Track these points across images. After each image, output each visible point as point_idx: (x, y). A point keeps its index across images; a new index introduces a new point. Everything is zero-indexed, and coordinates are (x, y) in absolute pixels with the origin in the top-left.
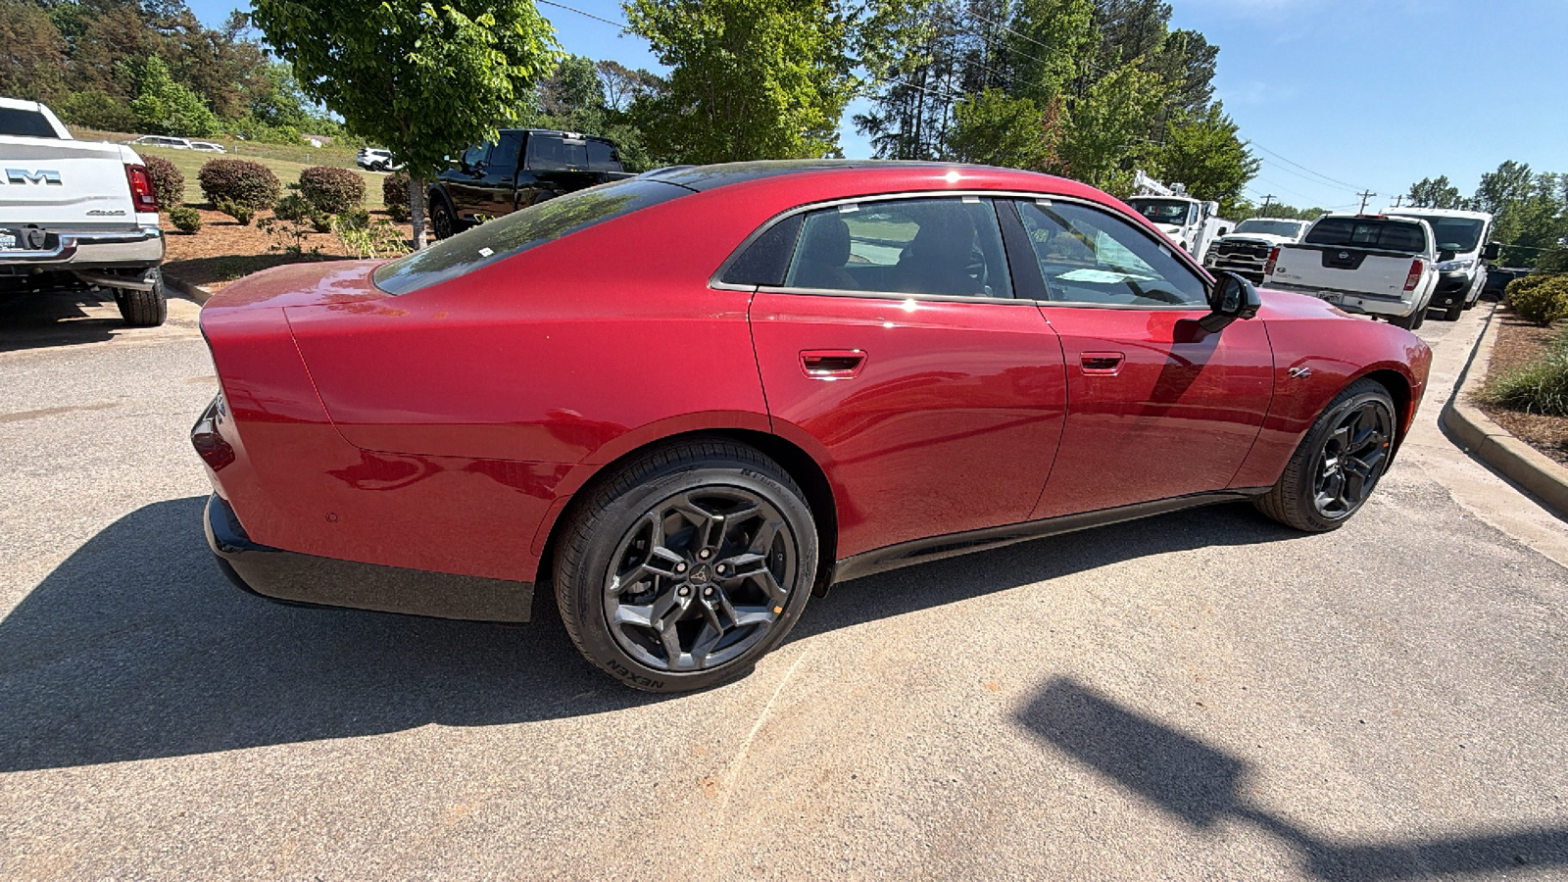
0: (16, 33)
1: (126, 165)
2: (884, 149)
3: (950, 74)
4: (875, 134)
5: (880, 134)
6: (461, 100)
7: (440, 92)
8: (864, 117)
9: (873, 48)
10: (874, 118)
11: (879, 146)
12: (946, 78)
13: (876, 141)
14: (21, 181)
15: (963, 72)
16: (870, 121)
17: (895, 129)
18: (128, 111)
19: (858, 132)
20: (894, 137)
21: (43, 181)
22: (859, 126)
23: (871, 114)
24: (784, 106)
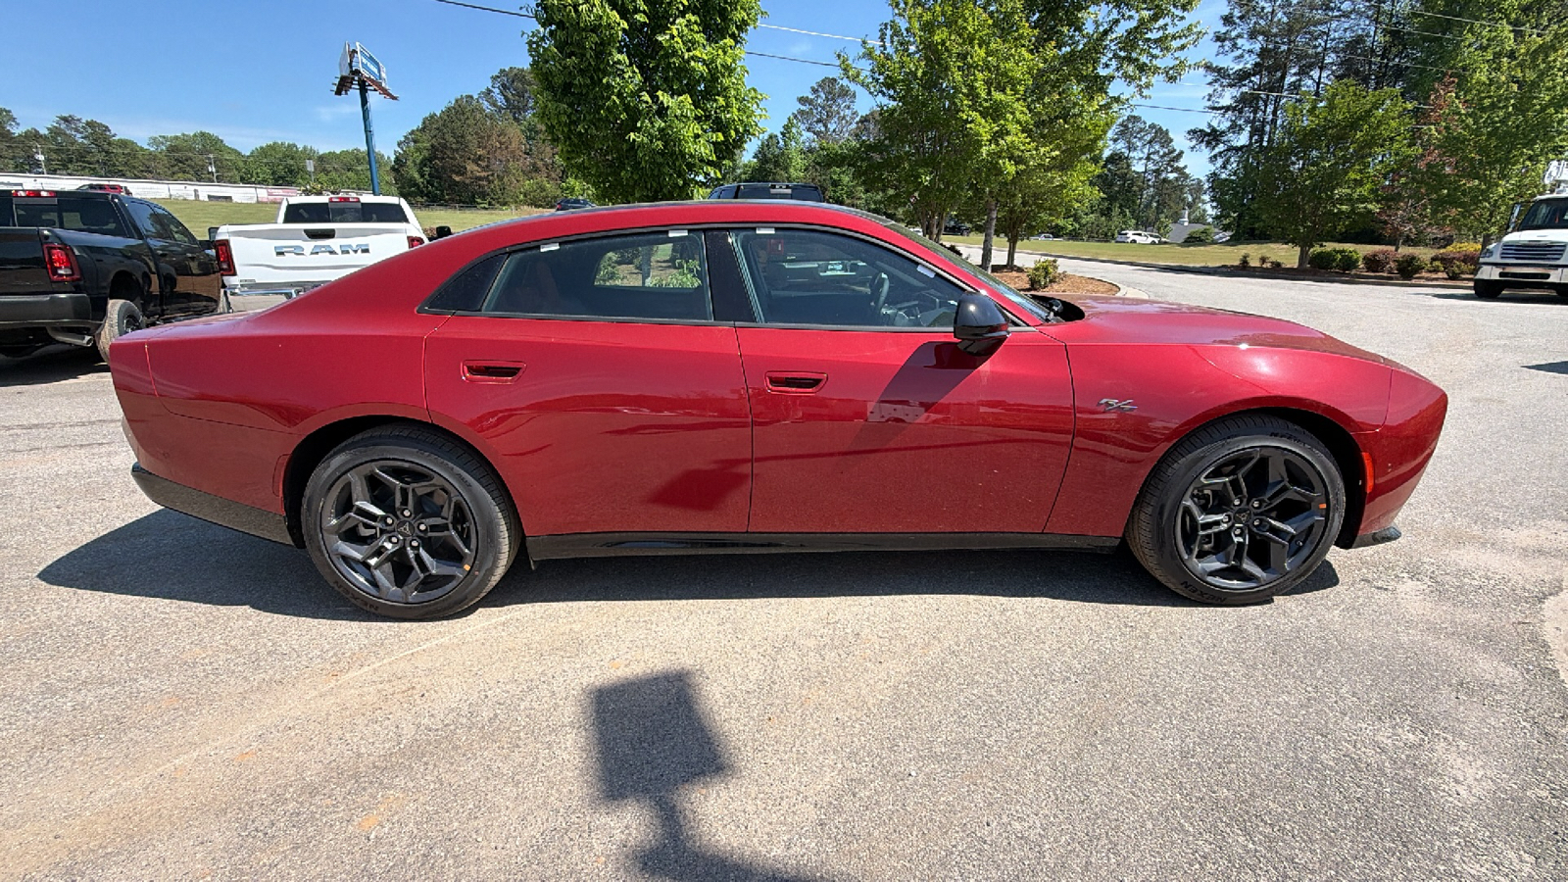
0: (500, 143)
1: (408, 237)
2: (1227, 161)
3: (1321, 69)
4: (1213, 149)
5: (1221, 147)
6: (669, 166)
7: (654, 162)
8: (1201, 131)
9: (1130, 60)
10: (1214, 130)
11: (1220, 162)
12: (1315, 74)
13: (1215, 156)
14: (348, 252)
15: (1342, 63)
16: (1208, 135)
17: (1242, 139)
18: (559, 192)
19: (1193, 148)
20: (1237, 149)
21: (359, 251)
22: (1194, 142)
23: (1210, 125)
24: (986, 137)
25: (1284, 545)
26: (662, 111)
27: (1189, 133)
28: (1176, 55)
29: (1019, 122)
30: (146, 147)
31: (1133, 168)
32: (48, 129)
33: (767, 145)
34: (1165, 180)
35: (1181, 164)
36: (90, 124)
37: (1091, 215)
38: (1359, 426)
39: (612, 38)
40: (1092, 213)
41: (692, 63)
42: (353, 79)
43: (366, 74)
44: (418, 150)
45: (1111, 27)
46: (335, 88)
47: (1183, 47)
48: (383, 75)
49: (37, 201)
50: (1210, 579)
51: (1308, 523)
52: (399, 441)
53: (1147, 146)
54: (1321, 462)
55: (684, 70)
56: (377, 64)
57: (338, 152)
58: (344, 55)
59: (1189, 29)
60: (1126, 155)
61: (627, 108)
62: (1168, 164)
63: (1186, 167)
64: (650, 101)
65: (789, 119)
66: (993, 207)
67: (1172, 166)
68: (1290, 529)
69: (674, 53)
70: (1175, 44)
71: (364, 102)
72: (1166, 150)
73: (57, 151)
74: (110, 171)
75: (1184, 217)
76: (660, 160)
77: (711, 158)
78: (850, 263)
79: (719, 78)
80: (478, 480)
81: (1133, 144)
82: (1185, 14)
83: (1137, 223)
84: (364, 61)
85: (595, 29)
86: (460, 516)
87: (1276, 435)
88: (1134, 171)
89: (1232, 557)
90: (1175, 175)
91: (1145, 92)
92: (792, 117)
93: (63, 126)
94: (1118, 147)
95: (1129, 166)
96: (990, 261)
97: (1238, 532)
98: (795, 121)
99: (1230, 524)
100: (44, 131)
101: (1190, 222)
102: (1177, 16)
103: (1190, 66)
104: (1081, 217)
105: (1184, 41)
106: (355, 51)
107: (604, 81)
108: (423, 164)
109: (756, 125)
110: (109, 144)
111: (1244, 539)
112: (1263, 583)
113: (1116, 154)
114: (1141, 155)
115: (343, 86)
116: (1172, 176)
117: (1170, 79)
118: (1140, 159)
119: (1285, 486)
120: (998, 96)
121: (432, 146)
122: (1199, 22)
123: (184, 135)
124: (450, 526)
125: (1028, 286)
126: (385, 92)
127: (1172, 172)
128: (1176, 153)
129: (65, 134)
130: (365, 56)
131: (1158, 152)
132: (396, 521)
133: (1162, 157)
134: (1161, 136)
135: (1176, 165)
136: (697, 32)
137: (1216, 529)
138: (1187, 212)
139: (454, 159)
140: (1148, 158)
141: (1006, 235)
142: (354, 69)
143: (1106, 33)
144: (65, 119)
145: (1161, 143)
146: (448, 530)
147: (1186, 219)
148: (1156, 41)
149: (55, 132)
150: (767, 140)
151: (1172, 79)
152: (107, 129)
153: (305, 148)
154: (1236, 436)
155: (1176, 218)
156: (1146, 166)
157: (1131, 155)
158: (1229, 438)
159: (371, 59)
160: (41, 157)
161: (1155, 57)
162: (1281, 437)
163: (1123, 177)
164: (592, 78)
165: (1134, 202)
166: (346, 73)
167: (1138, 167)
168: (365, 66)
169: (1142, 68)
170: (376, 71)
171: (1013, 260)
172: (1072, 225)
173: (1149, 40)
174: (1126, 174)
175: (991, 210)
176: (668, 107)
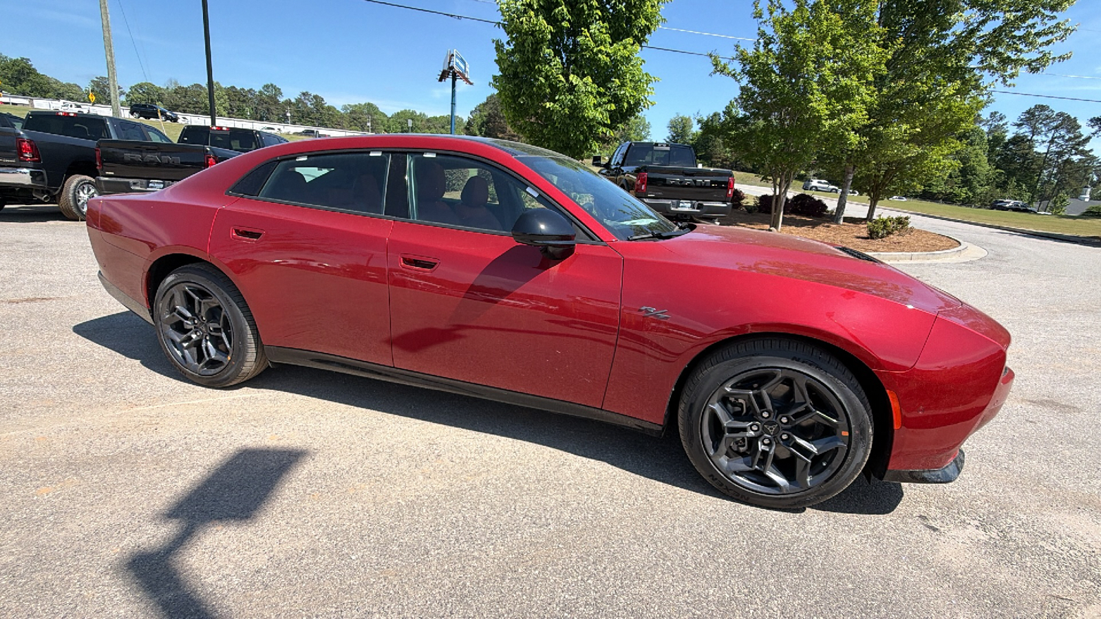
25: (807, 463)
26: (572, 89)
27: (1091, 121)
28: (1041, 49)
29: (864, 102)
30: (340, 110)
31: (1035, 150)
32: (296, 99)
33: (712, 120)
34: (1068, 161)
35: (1087, 147)
36: (316, 97)
37: (986, 187)
38: (880, 364)
39: (543, 40)
40: (988, 185)
41: (600, 55)
42: (450, 72)
43: (457, 69)
44: (481, 116)
45: (978, 26)
46: (439, 77)
47: (1048, 43)
48: (467, 70)
49: (221, 132)
50: (734, 477)
51: (831, 447)
52: (198, 271)
53: (1053, 131)
54: (842, 391)
55: (593, 61)
56: (464, 63)
57: (438, 116)
58: (446, 57)
59: (1057, 26)
60: (1029, 138)
61: (551, 86)
62: (1073, 148)
63: (1091, 150)
64: (564, 81)
65: (731, 102)
66: (851, 171)
67: (1077, 149)
68: (814, 450)
69: (588, 48)
70: (1040, 40)
71: (454, 86)
72: (1072, 136)
73: (297, 111)
74: (320, 124)
75: (1085, 194)
76: (568, 121)
77: (606, 122)
78: (697, 203)
79: (618, 65)
80: (237, 303)
81: (1038, 129)
82: (1055, 13)
83: (1032, 197)
84: (458, 61)
85: (533, 33)
86: (227, 326)
87: (798, 360)
88: (1036, 152)
89: (756, 462)
90: (1079, 157)
91: (1009, 81)
92: (733, 100)
93: (303, 98)
94: (1022, 131)
95: (1031, 147)
96: (843, 213)
97: (766, 441)
98: (735, 104)
99: (758, 432)
100: (293, 101)
101: (1091, 199)
102: (1047, 16)
103: (1054, 58)
104: (976, 187)
105: (1050, 37)
106: (453, 55)
107: (536, 67)
108: (482, 125)
109: (646, 99)
110: (323, 108)
111: (770, 449)
112: (785, 492)
113: (1019, 137)
114: (1044, 138)
115: (443, 76)
116: (1075, 158)
117: (1032, 69)
118: (1043, 142)
119: (807, 407)
120: (844, 81)
121: (489, 114)
122: (1067, 21)
123: (359, 104)
124: (222, 330)
125: (865, 235)
126: (467, 80)
127: (1076, 154)
128: (1083, 138)
129: (303, 102)
130: (459, 58)
131: (1064, 136)
132: (200, 322)
133: (1067, 141)
134: (1070, 123)
135: (1081, 148)
136: (605, 34)
137: (741, 434)
138: (1089, 190)
139: (500, 122)
140: (1052, 142)
141: (869, 195)
142: (450, 65)
143: (972, 32)
144: (304, 94)
145: (1067, 128)
146: (221, 332)
147: (1088, 196)
148: (1020, 38)
149: (299, 101)
150: (712, 117)
151: (1034, 70)
152: (323, 100)
153: (421, 114)
154: (758, 355)
155: (1076, 194)
156: (1049, 148)
157: (1035, 138)
158: (753, 355)
159: (462, 60)
160: (289, 115)
161: (1021, 51)
162: (803, 362)
163: (1024, 156)
164: (529, 66)
165: (1032, 178)
166: (446, 68)
167: (1041, 149)
168: (457, 64)
169: (1005, 61)
170: (463, 68)
171: (872, 215)
172: (966, 193)
173: (1015, 37)
174: (1027, 154)
175: (848, 173)
176: (576, 85)
